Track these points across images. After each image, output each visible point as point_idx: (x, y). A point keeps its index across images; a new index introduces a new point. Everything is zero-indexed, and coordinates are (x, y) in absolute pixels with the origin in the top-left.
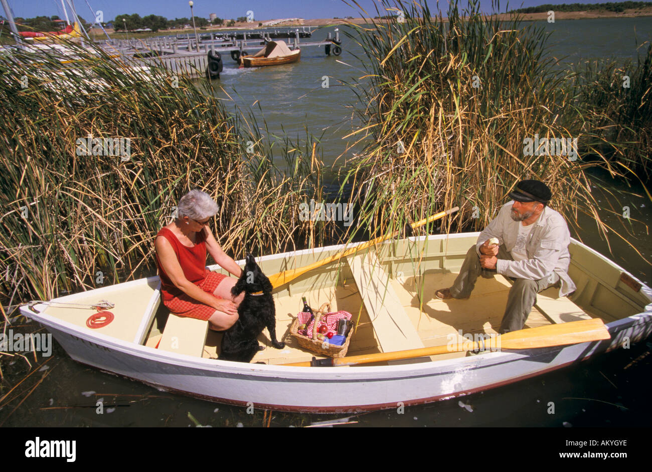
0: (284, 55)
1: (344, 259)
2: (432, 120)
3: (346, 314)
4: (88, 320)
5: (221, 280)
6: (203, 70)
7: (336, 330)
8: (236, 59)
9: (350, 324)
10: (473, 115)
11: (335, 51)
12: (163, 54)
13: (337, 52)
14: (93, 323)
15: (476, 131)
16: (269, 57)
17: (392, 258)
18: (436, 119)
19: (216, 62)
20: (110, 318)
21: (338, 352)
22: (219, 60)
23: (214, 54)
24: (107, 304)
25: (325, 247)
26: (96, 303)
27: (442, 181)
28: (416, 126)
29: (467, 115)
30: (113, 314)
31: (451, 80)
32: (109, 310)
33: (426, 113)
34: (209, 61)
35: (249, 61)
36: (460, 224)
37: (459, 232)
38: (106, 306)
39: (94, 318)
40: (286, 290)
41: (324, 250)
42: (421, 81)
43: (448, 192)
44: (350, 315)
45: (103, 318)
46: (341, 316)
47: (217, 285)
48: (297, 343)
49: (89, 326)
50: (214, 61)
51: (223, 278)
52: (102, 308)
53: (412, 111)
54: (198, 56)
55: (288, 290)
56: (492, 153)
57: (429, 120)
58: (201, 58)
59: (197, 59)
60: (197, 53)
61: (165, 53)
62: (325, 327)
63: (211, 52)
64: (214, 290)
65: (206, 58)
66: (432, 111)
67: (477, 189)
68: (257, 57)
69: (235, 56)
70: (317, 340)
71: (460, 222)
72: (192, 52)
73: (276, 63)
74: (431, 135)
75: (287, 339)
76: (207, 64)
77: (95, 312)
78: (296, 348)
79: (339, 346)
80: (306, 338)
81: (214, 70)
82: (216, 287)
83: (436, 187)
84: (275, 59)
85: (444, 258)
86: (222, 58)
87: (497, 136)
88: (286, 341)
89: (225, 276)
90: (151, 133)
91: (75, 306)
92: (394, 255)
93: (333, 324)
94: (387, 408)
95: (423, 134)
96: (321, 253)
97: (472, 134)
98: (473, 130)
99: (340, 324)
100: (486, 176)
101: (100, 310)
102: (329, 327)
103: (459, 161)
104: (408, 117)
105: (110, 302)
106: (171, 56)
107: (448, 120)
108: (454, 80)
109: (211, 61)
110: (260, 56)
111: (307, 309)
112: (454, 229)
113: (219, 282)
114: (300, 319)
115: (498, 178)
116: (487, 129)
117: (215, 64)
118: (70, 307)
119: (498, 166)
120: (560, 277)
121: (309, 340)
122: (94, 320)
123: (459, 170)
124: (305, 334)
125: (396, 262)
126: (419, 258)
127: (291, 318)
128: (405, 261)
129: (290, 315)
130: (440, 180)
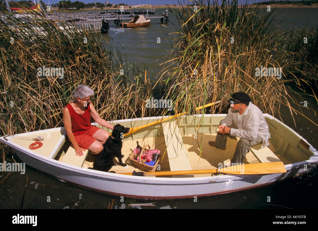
0: (143, 22)
1: (161, 124)
2: (207, 56)
3: (157, 151)
4: (30, 146)
5: (97, 130)
6: (100, 29)
7: (152, 158)
8: (116, 24)
9: (159, 156)
10: (228, 54)
11: (165, 21)
12: (80, 20)
13: (167, 21)
14: (32, 147)
15: (230, 62)
16: (136, 23)
17: (185, 125)
18: (209, 55)
19: (106, 25)
20: (41, 145)
21: (152, 169)
22: (107, 24)
23: (105, 21)
24: (40, 138)
25: (151, 117)
26: (35, 138)
27: (212, 87)
28: (198, 59)
29: (225, 54)
30: (42, 143)
31: (217, 36)
32: (41, 141)
33: (204, 52)
34: (103, 24)
35: (126, 25)
36: (220, 109)
37: (220, 113)
38: (40, 139)
39: (33, 145)
40: (131, 137)
41: (151, 119)
42: (202, 35)
43: (214, 93)
44: (159, 152)
45: (37, 145)
46: (155, 152)
47: (95, 132)
48: (132, 163)
49: (30, 148)
50: (105, 24)
51: (98, 130)
52: (38, 140)
53: (196, 51)
54: (98, 21)
55: (132, 137)
56: (237, 74)
57: (205, 56)
58: (99, 23)
59: (97, 23)
60: (97, 20)
61: (82, 20)
62: (147, 156)
63: (104, 20)
64: (93, 135)
65: (101, 23)
66: (207, 52)
67: (229, 92)
68: (129, 23)
69: (116, 22)
70: (141, 162)
71: (221, 107)
72: (95, 20)
73: (139, 26)
74: (206, 64)
75: (128, 161)
76: (101, 25)
77: (34, 142)
78: (131, 166)
79: (151, 167)
80: (136, 161)
81: (105, 29)
82: (94, 133)
83: (209, 90)
84: (139, 24)
85: (212, 126)
86: (109, 23)
87: (241, 65)
88: (127, 162)
89: (99, 128)
90: (66, 58)
91: (25, 138)
92: (186, 123)
93: (151, 155)
94: (170, 199)
95: (202, 63)
96: (149, 120)
97: (227, 64)
98: (228, 61)
99: (154, 155)
100: (234, 85)
101: (37, 141)
102: (148, 157)
103: (220, 77)
104: (194, 54)
105: (42, 137)
106: (84, 21)
107: (216, 56)
108: (218, 36)
109: (104, 24)
110: (131, 23)
111: (138, 147)
112: (217, 112)
113: (96, 131)
114: (135, 152)
115: (240, 87)
116: (235, 61)
117: (105, 26)
118: (23, 139)
119: (240, 81)
120: (262, 139)
121: (137, 162)
122: (32, 145)
123: (221, 82)
124: (136, 159)
125: (187, 126)
126: (198, 125)
127: (131, 151)
128: (191, 126)
129: (131, 150)
130: (211, 86)
